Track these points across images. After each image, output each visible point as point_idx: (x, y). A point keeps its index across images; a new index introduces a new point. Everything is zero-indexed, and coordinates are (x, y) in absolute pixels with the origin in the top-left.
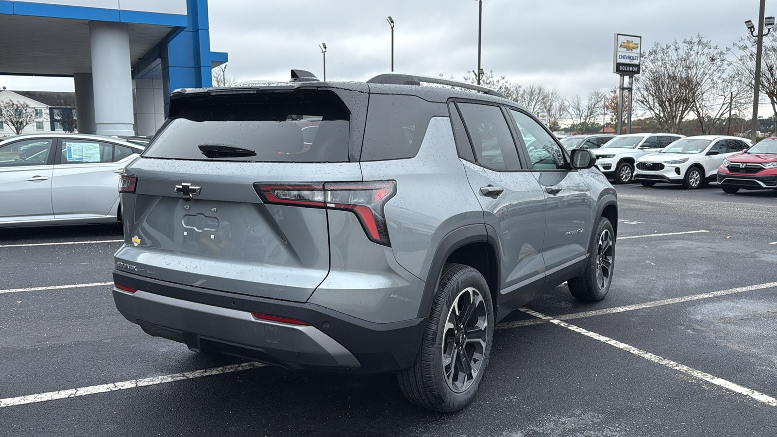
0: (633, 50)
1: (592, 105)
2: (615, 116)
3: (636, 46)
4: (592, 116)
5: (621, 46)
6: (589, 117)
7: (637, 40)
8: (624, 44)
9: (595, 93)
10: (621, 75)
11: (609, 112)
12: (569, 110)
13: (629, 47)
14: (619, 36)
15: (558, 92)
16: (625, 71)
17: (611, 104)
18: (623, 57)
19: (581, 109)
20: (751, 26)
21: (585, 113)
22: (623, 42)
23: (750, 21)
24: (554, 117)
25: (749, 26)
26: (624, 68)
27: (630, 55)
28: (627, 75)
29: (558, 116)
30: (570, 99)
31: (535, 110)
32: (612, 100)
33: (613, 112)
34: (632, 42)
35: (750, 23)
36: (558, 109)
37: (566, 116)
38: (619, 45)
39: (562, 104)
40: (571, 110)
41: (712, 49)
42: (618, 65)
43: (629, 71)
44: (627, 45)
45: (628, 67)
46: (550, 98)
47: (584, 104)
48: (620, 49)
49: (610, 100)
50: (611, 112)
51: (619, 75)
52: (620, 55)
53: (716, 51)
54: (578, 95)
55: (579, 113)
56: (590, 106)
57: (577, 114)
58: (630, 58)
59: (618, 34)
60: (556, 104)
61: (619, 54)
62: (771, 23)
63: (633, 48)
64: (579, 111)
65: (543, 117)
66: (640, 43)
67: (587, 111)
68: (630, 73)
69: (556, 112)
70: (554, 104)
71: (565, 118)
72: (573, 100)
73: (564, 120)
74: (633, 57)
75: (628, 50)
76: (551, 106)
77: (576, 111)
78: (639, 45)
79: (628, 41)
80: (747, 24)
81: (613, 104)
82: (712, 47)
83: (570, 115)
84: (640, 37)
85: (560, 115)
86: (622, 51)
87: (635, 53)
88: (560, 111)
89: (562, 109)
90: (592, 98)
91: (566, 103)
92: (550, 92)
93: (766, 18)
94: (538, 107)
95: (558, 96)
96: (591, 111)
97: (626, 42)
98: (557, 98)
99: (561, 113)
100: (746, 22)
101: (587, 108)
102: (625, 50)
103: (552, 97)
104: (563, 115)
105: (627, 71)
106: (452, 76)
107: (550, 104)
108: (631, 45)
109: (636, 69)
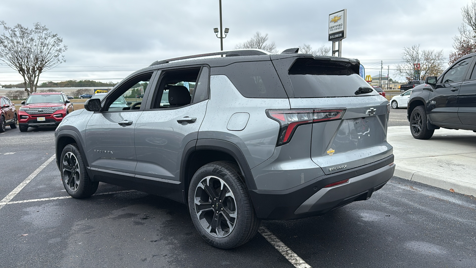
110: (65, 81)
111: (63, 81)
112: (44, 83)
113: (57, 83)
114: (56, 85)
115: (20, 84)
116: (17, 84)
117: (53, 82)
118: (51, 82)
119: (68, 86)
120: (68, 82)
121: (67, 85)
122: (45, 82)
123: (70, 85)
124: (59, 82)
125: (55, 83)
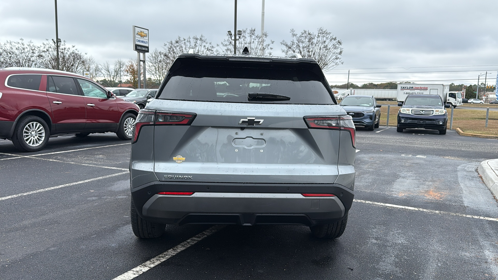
0: (144, 37)
1: (117, 69)
2: (133, 77)
3: (146, 35)
4: (117, 76)
5: (137, 34)
6: (115, 77)
7: (146, 32)
8: (139, 33)
9: (119, 61)
10: (138, 52)
11: (128, 75)
12: (102, 71)
13: (142, 35)
14: (136, 27)
15: (93, 59)
16: (140, 50)
17: (130, 69)
18: (139, 41)
19: (110, 71)
20: (231, 34)
21: (113, 74)
22: (138, 32)
23: (230, 31)
24: (92, 75)
25: (230, 34)
26: (139, 48)
27: (143, 40)
28: (142, 52)
29: (94, 75)
30: (102, 64)
31: (78, 69)
32: (130, 67)
33: (131, 75)
34: (144, 32)
35: (230, 32)
36: (94, 70)
37: (100, 75)
38: (136, 33)
39: (97, 67)
40: (103, 71)
41: (208, 44)
42: (136, 46)
43: (143, 50)
44: (141, 34)
45: (142, 48)
46: (88, 62)
47: (112, 68)
48: (136, 36)
49: (129, 67)
50: (130, 75)
51: (137, 52)
52: (137, 40)
53: (210, 45)
54: (108, 62)
55: (109, 74)
56: (116, 70)
57: (108, 74)
58: (142, 42)
59: (135, 26)
60: (93, 67)
61: (136, 38)
62: (240, 34)
63: (144, 36)
64: (109, 72)
65: (87, 75)
66: (148, 33)
67: (114, 72)
68: (143, 52)
69: (93, 72)
70: (91, 66)
71: (100, 77)
72: (104, 65)
73: (99, 77)
74: (144, 42)
75: (141, 37)
76: (89, 67)
77: (106, 72)
78: (147, 35)
79: (141, 32)
80: (229, 32)
81: (131, 70)
82: (208, 43)
83: (103, 75)
84: (148, 30)
85: (96, 74)
86: (138, 37)
87: (145, 39)
88: (96, 71)
89: (97, 70)
90: (117, 64)
91: (100, 67)
92: (88, 58)
93: (238, 31)
94: (80, 67)
95: (94, 62)
96: (117, 72)
97: (140, 32)
98: (93, 62)
99: (97, 73)
100: (228, 32)
101: (114, 71)
102: (139, 37)
103: (89, 62)
104: (98, 74)
105: (141, 50)
106: (30, 41)
107: (89, 66)
108: (143, 34)
109: (147, 49)
110: (385, 83)
111: (383, 83)
112: (364, 84)
113: (377, 84)
114: (375, 87)
115: (344, 85)
116: (341, 85)
117: (374, 83)
118: (372, 83)
119: (388, 87)
120: (387, 84)
121: (386, 87)
122: (366, 83)
123: (390, 86)
124: (379, 83)
125: (375, 84)
